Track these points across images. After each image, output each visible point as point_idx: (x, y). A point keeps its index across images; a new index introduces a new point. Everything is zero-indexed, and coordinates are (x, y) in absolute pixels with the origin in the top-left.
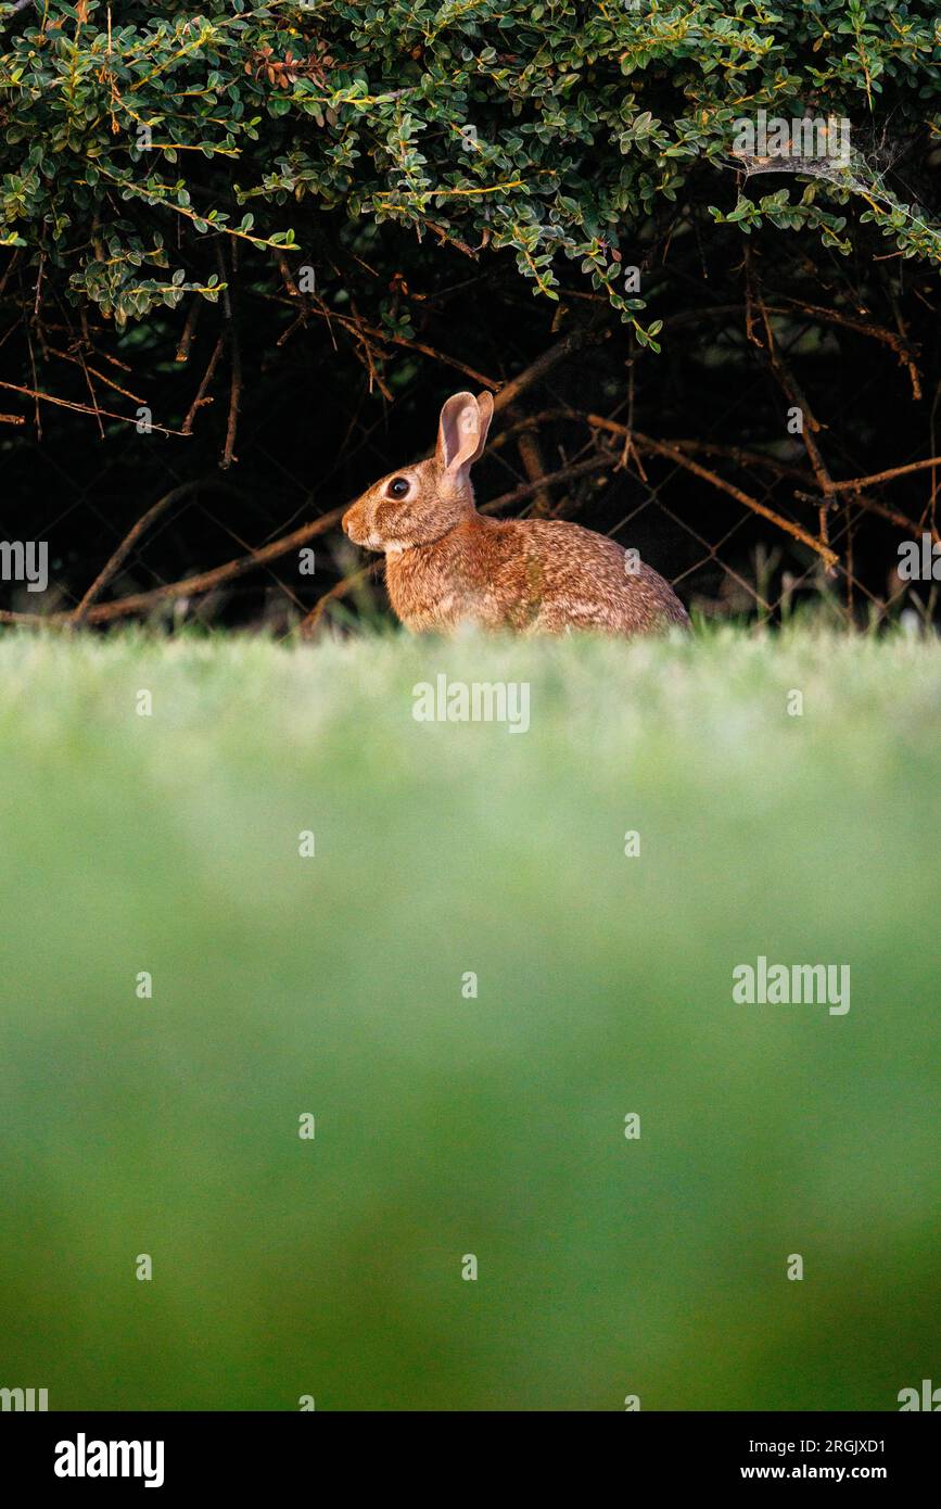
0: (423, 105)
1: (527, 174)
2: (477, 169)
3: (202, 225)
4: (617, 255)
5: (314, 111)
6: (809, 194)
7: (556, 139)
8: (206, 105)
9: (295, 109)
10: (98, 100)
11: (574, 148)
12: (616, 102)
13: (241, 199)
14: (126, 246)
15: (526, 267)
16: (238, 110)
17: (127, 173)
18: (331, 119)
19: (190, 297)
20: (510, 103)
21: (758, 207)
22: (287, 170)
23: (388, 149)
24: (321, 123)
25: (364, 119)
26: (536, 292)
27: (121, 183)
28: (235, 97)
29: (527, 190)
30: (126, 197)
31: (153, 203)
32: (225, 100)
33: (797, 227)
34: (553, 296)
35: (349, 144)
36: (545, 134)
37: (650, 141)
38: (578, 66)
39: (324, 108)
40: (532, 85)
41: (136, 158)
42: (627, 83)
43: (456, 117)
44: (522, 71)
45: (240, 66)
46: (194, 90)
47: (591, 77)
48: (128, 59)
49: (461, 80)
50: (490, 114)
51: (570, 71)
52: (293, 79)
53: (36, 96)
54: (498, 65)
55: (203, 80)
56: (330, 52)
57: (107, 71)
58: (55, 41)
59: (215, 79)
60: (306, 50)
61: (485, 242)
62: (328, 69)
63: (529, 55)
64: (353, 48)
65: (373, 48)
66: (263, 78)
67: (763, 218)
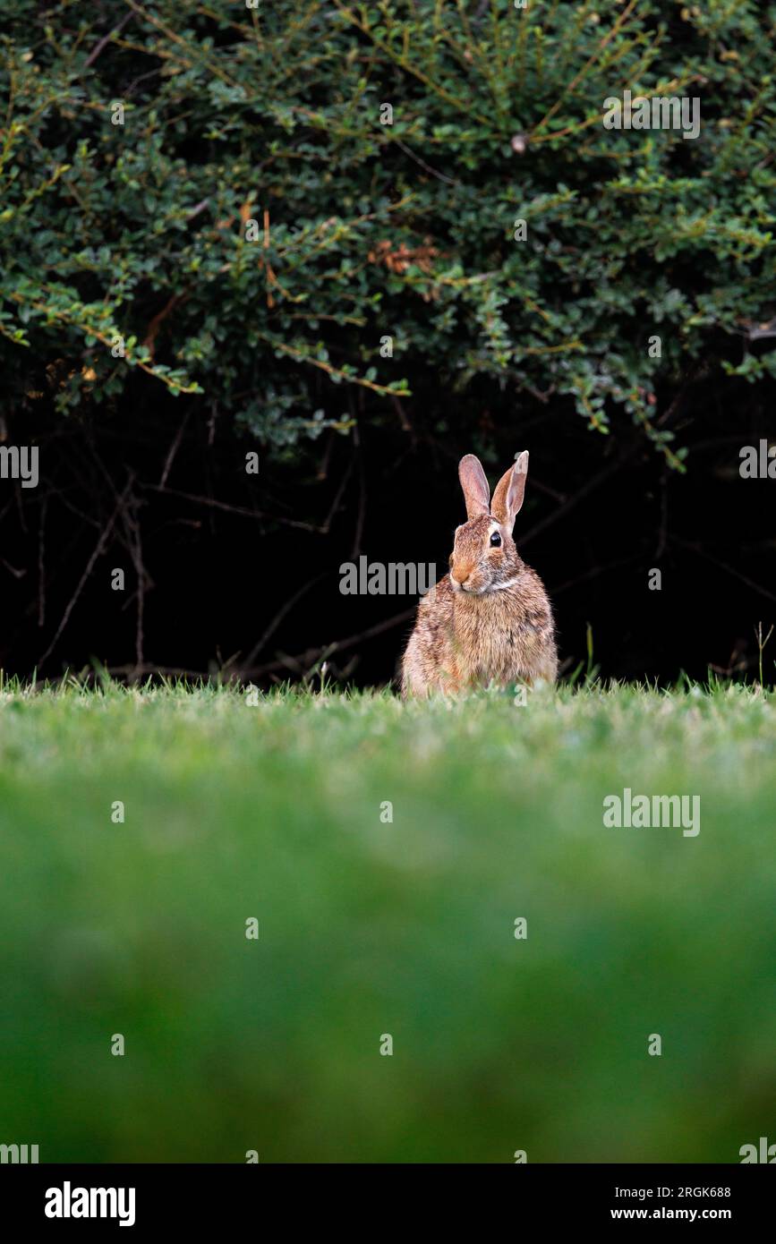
0: (504, 285)
1: (585, 339)
2: (547, 333)
3: (336, 377)
4: (652, 399)
5: (422, 290)
7: (606, 311)
8: (340, 285)
9: (408, 288)
10: (259, 281)
11: (619, 317)
12: (651, 284)
13: (366, 356)
14: (279, 393)
15: (583, 409)
16: (364, 289)
17: (280, 337)
18: (435, 294)
19: (328, 432)
20: (570, 284)
21: (760, 362)
22: (401, 333)
23: (479, 318)
24: (427, 298)
25: (460, 296)
26: (591, 427)
27: (275, 344)
28: (362, 278)
29: (583, 349)
30: (279, 355)
31: (299, 359)
32: (354, 282)
34: (604, 430)
35: (449, 314)
36: (598, 307)
37: (678, 313)
38: (622, 254)
39: (430, 288)
40: (588, 269)
41: (287, 325)
42: (659, 269)
43: (530, 293)
44: (579, 259)
45: (366, 256)
46: (331, 273)
47: (633, 263)
48: (281, 250)
49: (534, 264)
50: (557, 290)
51: (617, 259)
52: (406, 265)
53: (211, 278)
54: (562, 254)
55: (338, 266)
56: (434, 244)
57: (265, 260)
58: (225, 237)
59: (347, 265)
60: (416, 243)
61: (552, 388)
62: (432, 258)
63: (585, 247)
64: (451, 241)
65: (465, 239)
66: (383, 265)
67: (765, 370)
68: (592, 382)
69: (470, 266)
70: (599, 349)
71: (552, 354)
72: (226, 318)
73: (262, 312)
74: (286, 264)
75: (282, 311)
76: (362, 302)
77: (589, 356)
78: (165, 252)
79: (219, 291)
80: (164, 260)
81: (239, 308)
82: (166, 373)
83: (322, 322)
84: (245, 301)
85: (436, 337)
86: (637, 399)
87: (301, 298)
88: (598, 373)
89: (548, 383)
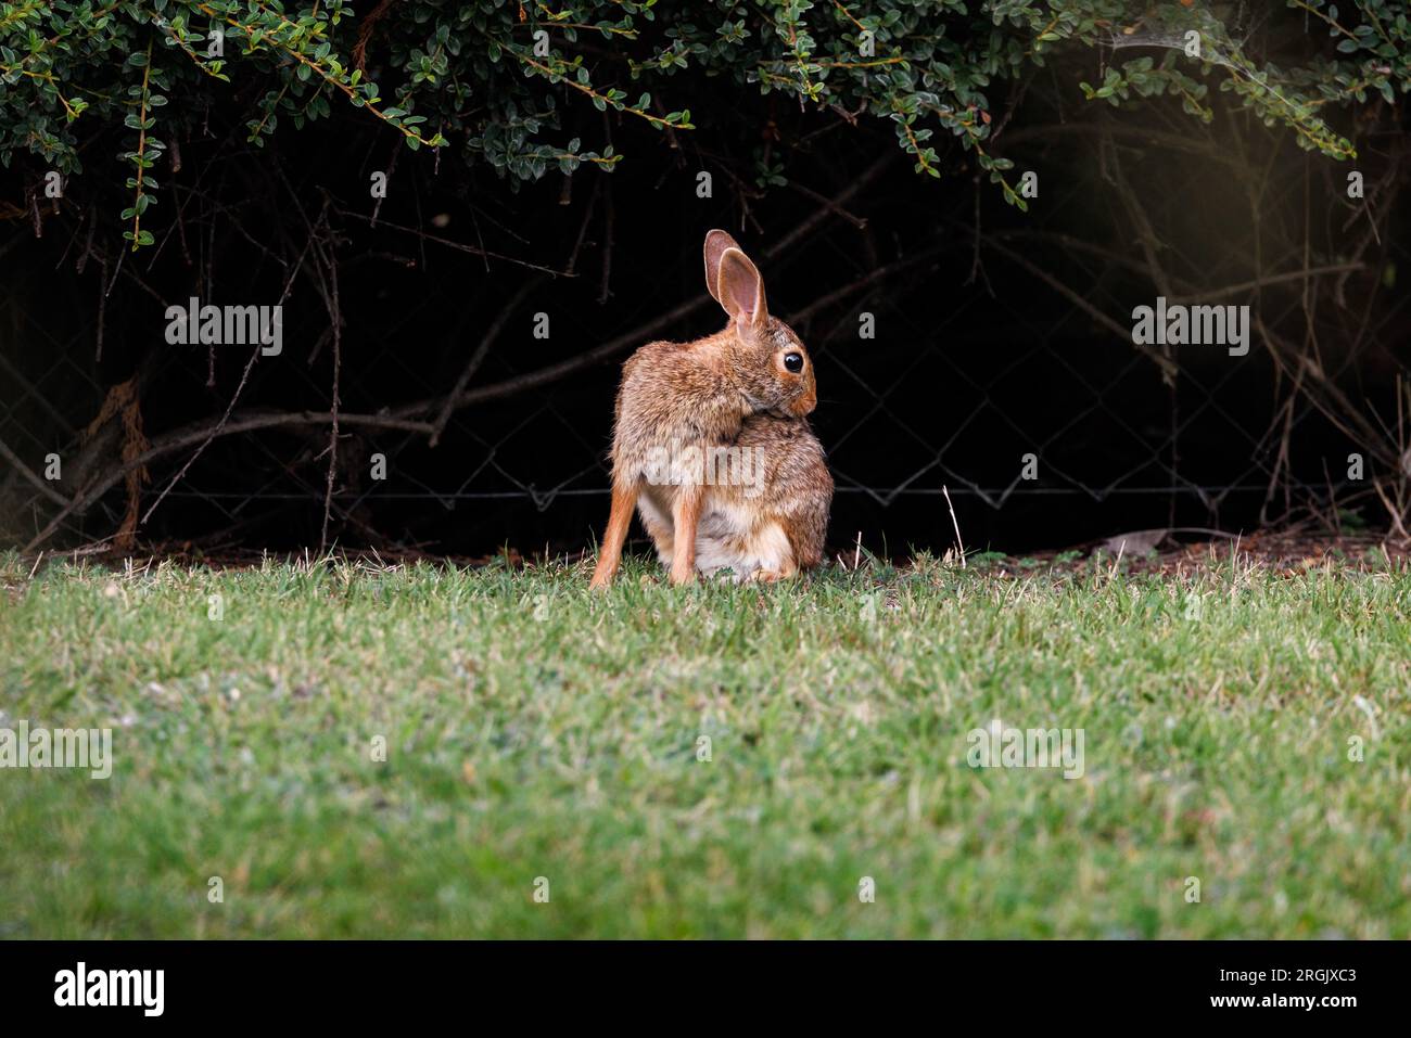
3: (600, 104)
4: (987, 118)
6: (1171, 61)
7: (931, 11)
11: (949, 18)
13: (635, 74)
14: (522, 114)
15: (907, 141)
19: (588, 168)
21: (1125, 77)
22: (678, 45)
23: (779, 30)
26: (918, 169)
27: (523, 59)
30: (528, 73)
31: (552, 80)
34: (935, 173)
35: (741, 24)
37: (1023, 16)
61: (863, 107)
67: (1130, 88)
68: (916, 103)
71: (866, 68)
72: (463, 29)
76: (634, 9)
81: (480, 17)
82: (402, 118)
83: (582, 33)
84: (488, 10)
85: (722, 49)
86: (968, 119)
87: (563, 14)
88: (921, 87)
89: (858, 101)
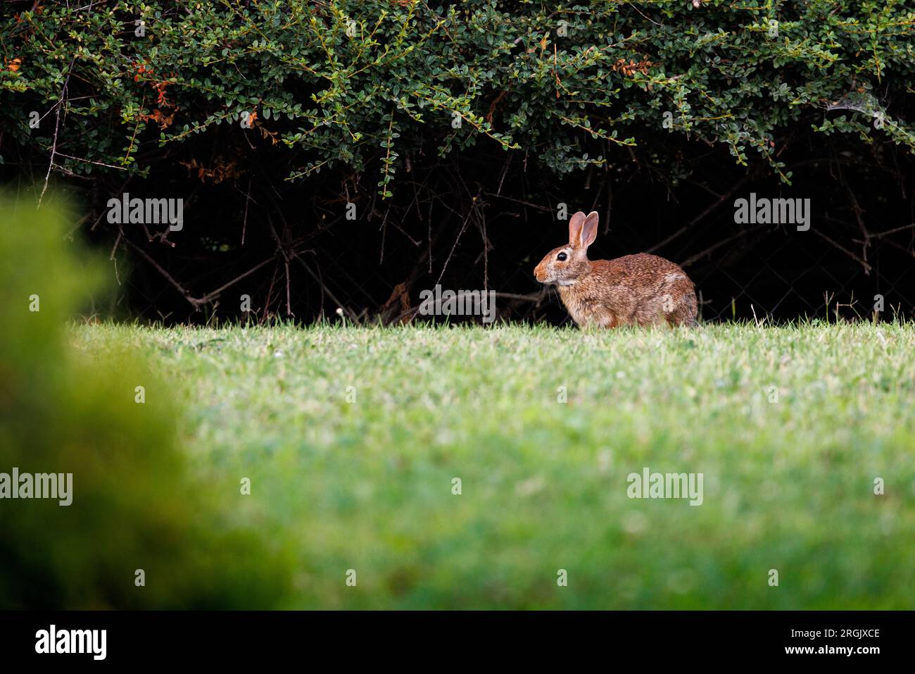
0: (689, 82)
1: (734, 111)
2: (713, 109)
3: (595, 136)
4: (773, 144)
5: (643, 86)
6: (855, 116)
7: (746, 95)
8: (596, 84)
9: (634, 85)
10: (551, 83)
11: (754, 99)
12: (771, 79)
13: (612, 123)
14: (563, 144)
15: (734, 152)
16: (610, 85)
17: (563, 113)
18: (650, 88)
19: (590, 166)
20: (726, 80)
21: (833, 123)
22: (631, 110)
23: (674, 102)
24: (646, 90)
25: (664, 89)
26: (738, 162)
27: (561, 117)
28: (609, 81)
29: (733, 118)
30: (563, 123)
31: (574, 126)
32: (605, 82)
33: (850, 131)
34: (745, 164)
35: (658, 100)
36: (741, 93)
37: (786, 96)
38: (755, 64)
39: (647, 85)
40: (736, 72)
41: (567, 107)
42: (776, 72)
43: (703, 87)
44: (731, 66)
45: (611, 67)
46: (592, 78)
47: (761, 68)
48: (563, 66)
49: (705, 71)
50: (718, 84)
51: (752, 66)
52: (634, 72)
53: (525, 81)
54: (721, 64)
55: (595, 73)
56: (649, 59)
57: (555, 72)
58: (532, 58)
59: (600, 73)
60: (639, 59)
61: (716, 139)
62: (648, 67)
63: (734, 59)
64: (659, 57)
65: (667, 58)
66: (621, 72)
67: (835, 128)
68: (738, 136)
69: (669, 72)
70: (742, 117)
71: (716, 120)
72: (533, 103)
73: (553, 100)
74: (566, 72)
75: (565, 98)
76: (609, 93)
77: (738, 120)
78: (499, 67)
79: (529, 88)
80: (498, 70)
81: (541, 97)
82: (501, 137)
83: (587, 104)
84: (544, 94)
85: (651, 112)
86: (763, 145)
87: (575, 93)
88: (742, 130)
89: (714, 136)
